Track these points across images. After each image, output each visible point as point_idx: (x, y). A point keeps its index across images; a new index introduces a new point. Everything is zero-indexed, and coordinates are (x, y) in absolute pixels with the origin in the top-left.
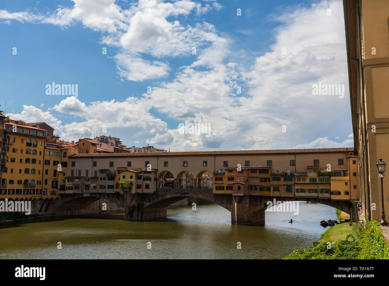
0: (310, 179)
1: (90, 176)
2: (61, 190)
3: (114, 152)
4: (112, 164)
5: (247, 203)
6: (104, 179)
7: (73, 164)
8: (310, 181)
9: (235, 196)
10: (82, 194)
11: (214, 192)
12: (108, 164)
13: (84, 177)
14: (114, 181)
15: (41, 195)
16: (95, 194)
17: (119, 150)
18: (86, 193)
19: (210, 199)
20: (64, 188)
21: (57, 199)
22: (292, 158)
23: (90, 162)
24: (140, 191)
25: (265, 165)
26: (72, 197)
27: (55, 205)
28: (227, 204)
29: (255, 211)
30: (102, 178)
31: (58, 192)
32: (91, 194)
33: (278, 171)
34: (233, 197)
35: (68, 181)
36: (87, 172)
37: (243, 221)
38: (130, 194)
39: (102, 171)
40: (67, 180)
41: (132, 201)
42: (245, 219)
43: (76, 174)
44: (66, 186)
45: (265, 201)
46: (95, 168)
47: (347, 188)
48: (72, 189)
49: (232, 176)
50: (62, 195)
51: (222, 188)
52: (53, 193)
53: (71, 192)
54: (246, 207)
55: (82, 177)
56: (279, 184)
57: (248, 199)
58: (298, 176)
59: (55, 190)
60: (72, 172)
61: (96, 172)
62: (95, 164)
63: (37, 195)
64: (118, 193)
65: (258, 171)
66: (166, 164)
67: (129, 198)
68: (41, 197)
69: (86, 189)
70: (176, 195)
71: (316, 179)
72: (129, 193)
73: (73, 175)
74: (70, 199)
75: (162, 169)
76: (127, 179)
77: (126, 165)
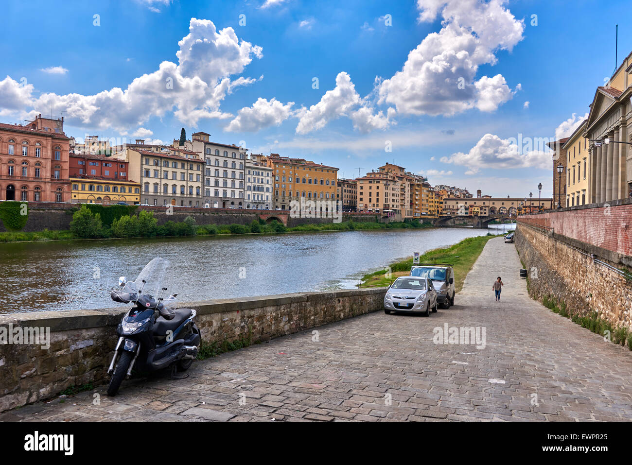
1: (455, 208)
4: (466, 203)
6: (463, 210)
7: (446, 203)
10: (451, 216)
13: (452, 209)
14: (469, 211)
23: (455, 202)
24: (482, 215)
25: (541, 205)
26: (446, 218)
27: (438, 221)
32: (456, 216)
35: (444, 211)
36: (453, 206)
38: (477, 217)
41: (478, 219)
43: (447, 207)
44: (443, 213)
50: (440, 216)
52: (437, 216)
53: (446, 215)
59: (438, 214)
60: (445, 206)
61: (458, 206)
62: (457, 203)
64: (471, 216)
65: (537, 207)
66: (493, 204)
69: (453, 214)
74: (444, 218)
75: (491, 205)
76: (476, 210)
77: (473, 204)
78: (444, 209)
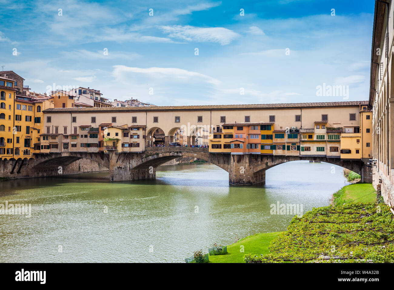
0: (317, 136)
1: (69, 133)
2: (35, 149)
3: (94, 106)
4: (94, 120)
5: (246, 163)
6: (86, 136)
7: (49, 120)
8: (317, 138)
9: (233, 155)
10: (60, 154)
11: (210, 151)
12: (90, 120)
13: (62, 134)
14: (96, 138)
15: (12, 155)
16: (76, 153)
17: (100, 104)
18: (64, 152)
19: (205, 158)
20: (39, 146)
21: (31, 159)
22: (298, 112)
23: (68, 117)
24: (127, 149)
25: (267, 121)
26: (49, 157)
27: (29, 166)
28: (225, 164)
29: (255, 171)
30: (84, 136)
31: (32, 151)
32: (71, 153)
33: (281, 127)
34: (232, 156)
35: (44, 139)
36: (65, 129)
37: (242, 182)
38: (116, 154)
39: (83, 128)
40: (42, 138)
41: (118, 160)
42: (244, 180)
43: (52, 131)
44: (41, 144)
45: (266, 160)
46: (74, 125)
47: (359, 146)
48: (48, 148)
49: (230, 133)
50: (36, 155)
51: (219, 147)
52: (26, 152)
53: (47, 151)
54: (246, 168)
55: (60, 134)
56: (282, 142)
57: (248, 158)
58: (303, 133)
59: (28, 149)
60: (48, 128)
61: (75, 129)
62: (74, 120)
63: (8, 155)
64: (103, 152)
65: (259, 127)
66: (156, 120)
67: (114, 157)
68: (13, 157)
69: (64, 148)
70: (168, 154)
71: (324, 136)
72: (114, 152)
73: (49, 133)
74: (47, 159)
75: (151, 125)
76: (113, 136)
77: (110, 121)
78: (45, 137)
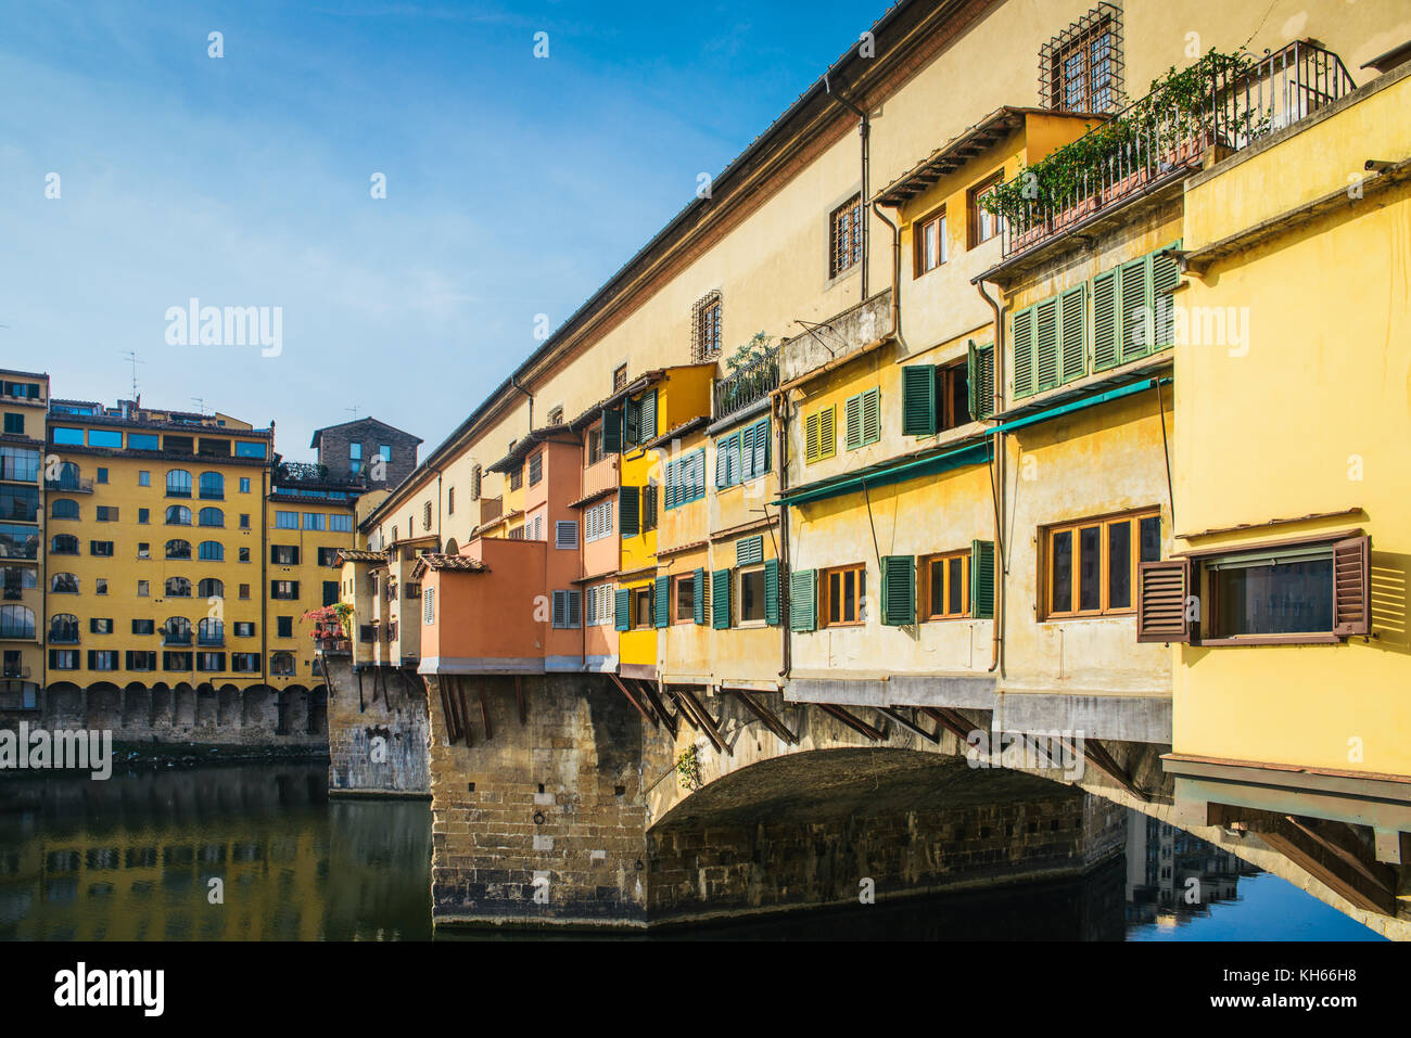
5: (565, 744)
15: (259, 675)
37: (517, 895)
49: (519, 514)
54: (557, 780)
56: (695, 540)
63: (237, 675)
67: (346, 687)
68: (262, 682)
72: (348, 662)
